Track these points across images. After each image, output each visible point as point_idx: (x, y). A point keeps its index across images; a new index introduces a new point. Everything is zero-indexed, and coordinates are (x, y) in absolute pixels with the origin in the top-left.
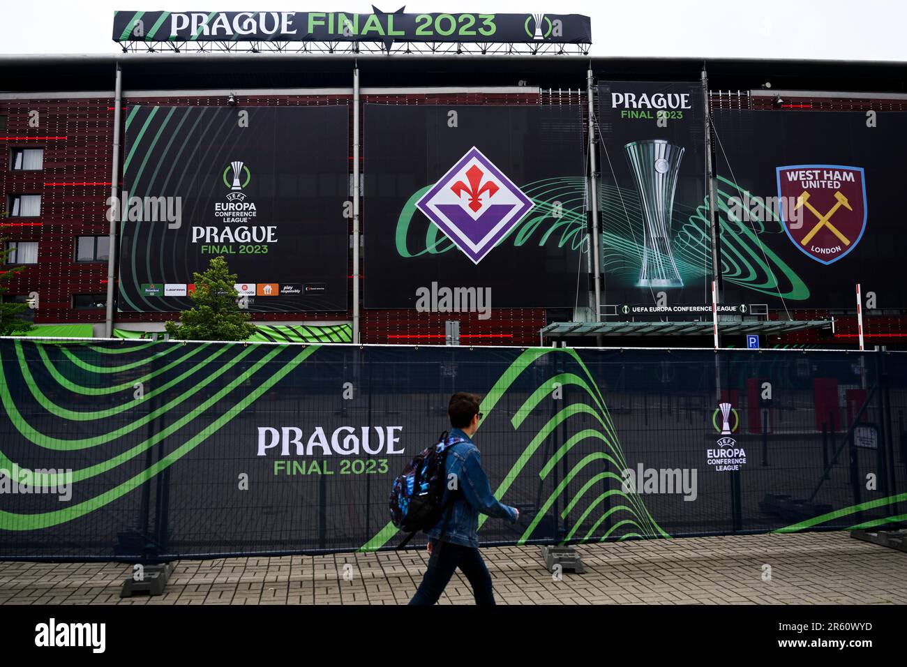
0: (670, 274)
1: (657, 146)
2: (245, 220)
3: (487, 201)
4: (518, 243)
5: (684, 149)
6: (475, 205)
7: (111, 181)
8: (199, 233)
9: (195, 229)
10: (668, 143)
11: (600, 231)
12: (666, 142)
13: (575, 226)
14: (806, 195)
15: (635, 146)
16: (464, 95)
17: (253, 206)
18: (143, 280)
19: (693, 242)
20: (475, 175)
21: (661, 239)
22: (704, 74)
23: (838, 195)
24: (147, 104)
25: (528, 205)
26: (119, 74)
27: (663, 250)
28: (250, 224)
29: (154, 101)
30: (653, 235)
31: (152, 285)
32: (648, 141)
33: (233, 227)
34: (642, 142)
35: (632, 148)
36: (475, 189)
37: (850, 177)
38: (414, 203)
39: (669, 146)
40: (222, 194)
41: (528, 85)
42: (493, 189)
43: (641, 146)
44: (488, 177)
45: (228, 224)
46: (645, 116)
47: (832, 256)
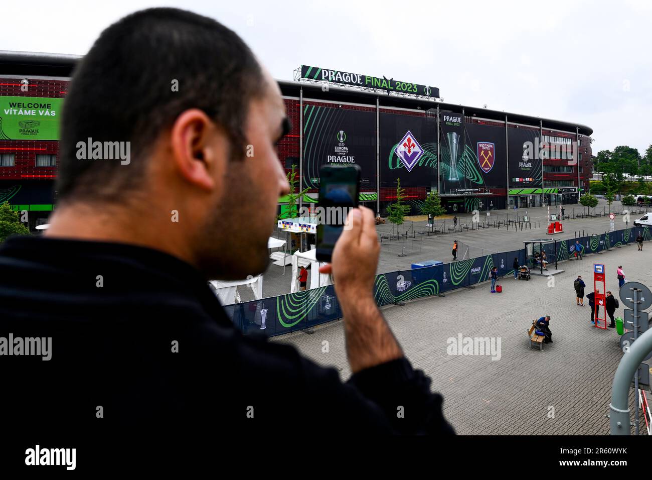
0: (456, 176)
1: (454, 134)
2: (344, 154)
3: (413, 150)
4: (420, 165)
5: (459, 136)
6: (409, 151)
7: (299, 135)
8: (330, 159)
9: (328, 156)
11: (440, 161)
12: (456, 133)
13: (434, 159)
14: (483, 152)
16: (406, 111)
17: (347, 149)
18: (312, 176)
19: (461, 166)
20: (409, 140)
21: (454, 165)
22: (463, 111)
23: (489, 152)
24: (311, 104)
25: (423, 152)
26: (301, 91)
27: (455, 169)
28: (347, 155)
29: (313, 103)
30: (453, 164)
31: (315, 179)
32: (452, 133)
33: (341, 156)
35: (448, 134)
36: (409, 145)
37: (491, 146)
38: (393, 150)
39: (456, 135)
40: (337, 143)
41: (422, 109)
42: (414, 146)
43: (450, 134)
44: (413, 142)
45: (339, 155)
47: (488, 170)
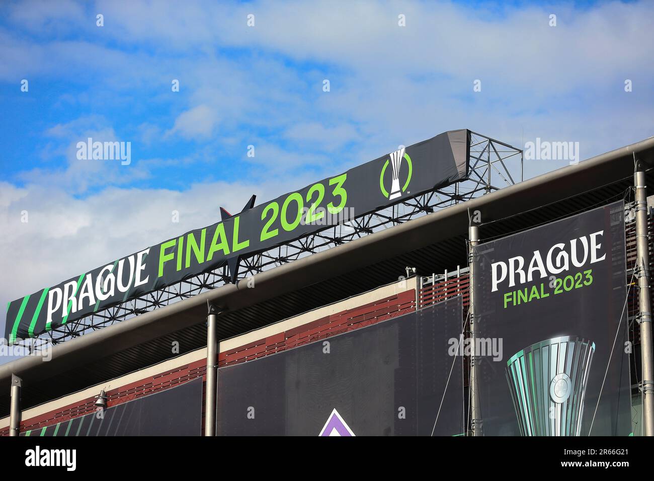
1: (554, 349)
5: (594, 345)
10: (571, 340)
12: (566, 338)
15: (523, 359)
32: (541, 343)
34: (533, 347)
35: (517, 364)
39: (572, 344)
43: (530, 355)
46: (537, 295)
